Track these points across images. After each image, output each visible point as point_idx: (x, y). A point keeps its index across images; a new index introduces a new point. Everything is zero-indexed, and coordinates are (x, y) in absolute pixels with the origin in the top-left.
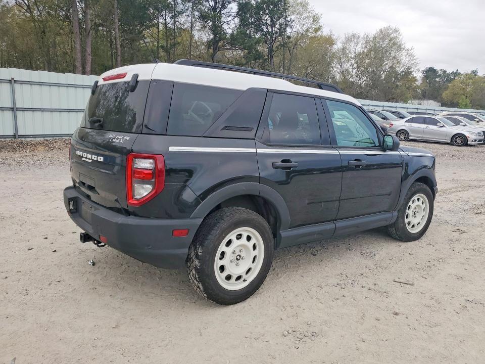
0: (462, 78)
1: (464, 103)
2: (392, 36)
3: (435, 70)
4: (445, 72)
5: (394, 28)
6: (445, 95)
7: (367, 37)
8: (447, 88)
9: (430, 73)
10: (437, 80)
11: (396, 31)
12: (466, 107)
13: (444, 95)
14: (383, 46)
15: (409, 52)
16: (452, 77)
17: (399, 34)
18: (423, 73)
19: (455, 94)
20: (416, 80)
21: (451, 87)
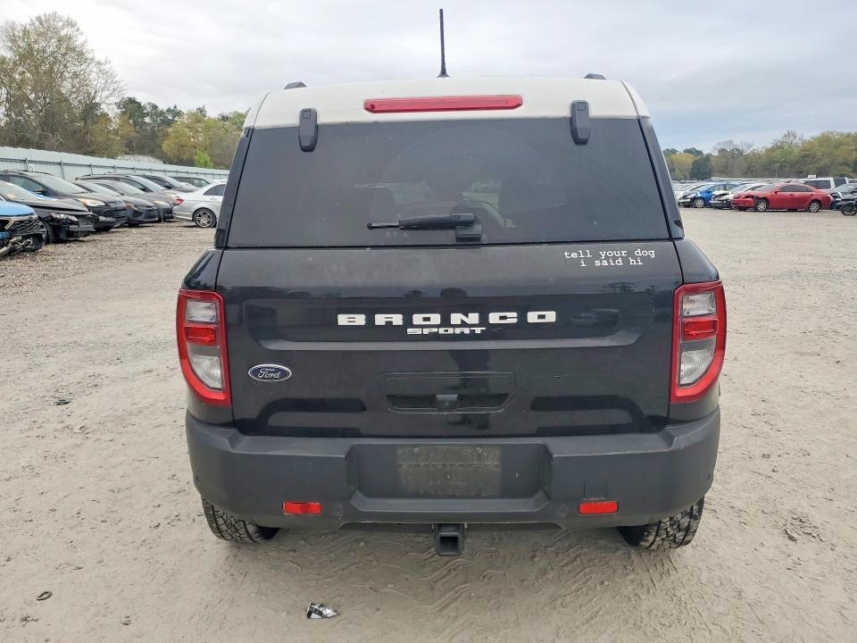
0: (185, 119)
1: (202, 161)
2: (63, 33)
3: (139, 104)
4: (155, 107)
5: (65, 18)
6: (167, 146)
7: (13, 28)
8: (166, 135)
9: (132, 108)
10: (147, 120)
11: (70, 24)
12: (205, 166)
13: (165, 146)
14: (49, 50)
15: (103, 67)
16: (170, 118)
17: (78, 30)
18: (119, 108)
19: (182, 146)
20: (109, 120)
21: (173, 135)
